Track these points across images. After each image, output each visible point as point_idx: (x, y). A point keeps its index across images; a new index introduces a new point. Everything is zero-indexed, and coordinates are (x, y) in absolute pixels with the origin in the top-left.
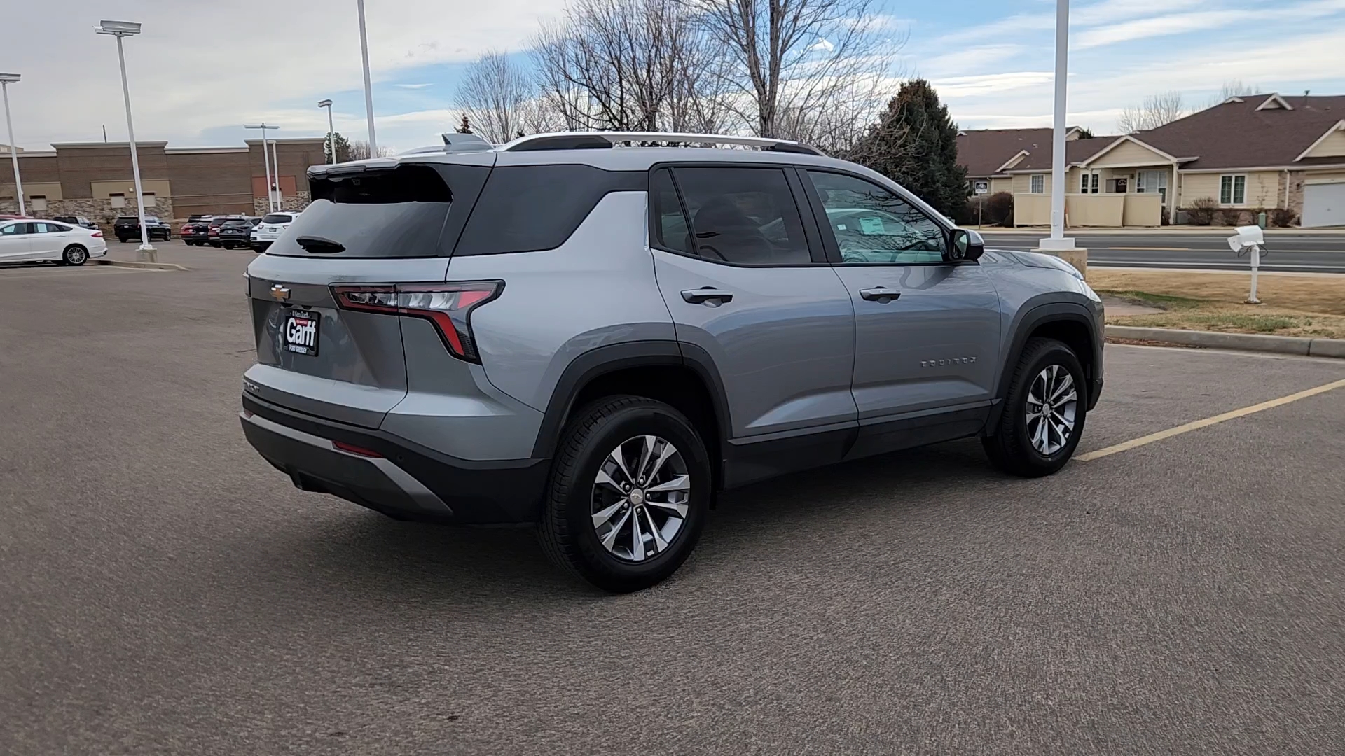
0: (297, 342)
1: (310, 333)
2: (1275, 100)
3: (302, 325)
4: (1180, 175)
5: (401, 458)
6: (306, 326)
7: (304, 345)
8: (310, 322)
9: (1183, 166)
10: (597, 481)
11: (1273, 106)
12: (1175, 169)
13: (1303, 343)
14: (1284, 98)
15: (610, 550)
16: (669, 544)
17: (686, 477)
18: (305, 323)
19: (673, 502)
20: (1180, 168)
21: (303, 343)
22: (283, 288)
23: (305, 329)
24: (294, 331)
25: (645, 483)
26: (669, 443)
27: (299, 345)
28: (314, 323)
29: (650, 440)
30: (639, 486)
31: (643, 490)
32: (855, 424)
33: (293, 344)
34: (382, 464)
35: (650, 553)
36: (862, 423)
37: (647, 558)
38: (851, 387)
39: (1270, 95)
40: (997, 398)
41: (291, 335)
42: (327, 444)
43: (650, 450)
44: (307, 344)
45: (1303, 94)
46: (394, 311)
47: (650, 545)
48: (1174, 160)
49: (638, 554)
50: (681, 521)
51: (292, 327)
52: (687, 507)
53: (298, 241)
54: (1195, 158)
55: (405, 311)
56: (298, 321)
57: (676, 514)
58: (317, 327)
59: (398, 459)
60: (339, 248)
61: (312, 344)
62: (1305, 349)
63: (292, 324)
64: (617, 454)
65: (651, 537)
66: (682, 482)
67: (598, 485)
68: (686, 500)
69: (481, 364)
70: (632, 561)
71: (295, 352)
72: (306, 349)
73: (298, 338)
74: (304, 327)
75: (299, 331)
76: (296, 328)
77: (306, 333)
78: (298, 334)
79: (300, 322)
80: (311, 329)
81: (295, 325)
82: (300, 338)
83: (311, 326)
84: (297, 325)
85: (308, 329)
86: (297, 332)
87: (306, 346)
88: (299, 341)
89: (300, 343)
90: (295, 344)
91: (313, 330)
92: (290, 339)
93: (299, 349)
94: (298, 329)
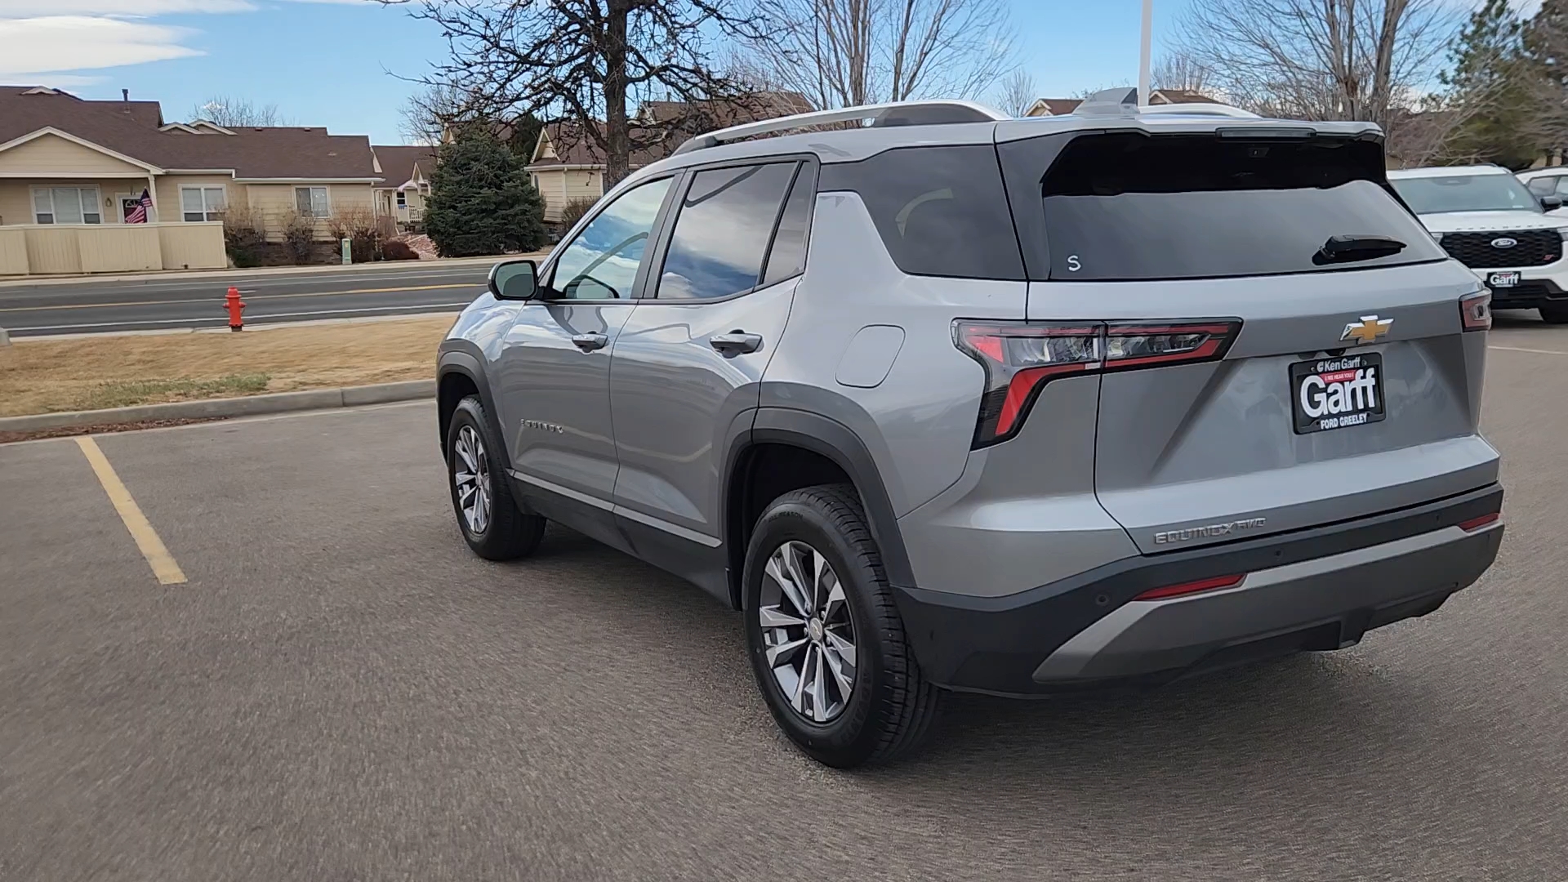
0: (1335, 411)
1: (1364, 389)
3: (1342, 382)
6: (1351, 380)
7: (1356, 411)
8: (1360, 372)
18: (1349, 375)
21: (1350, 408)
22: (1379, 319)
23: (1349, 386)
24: (1317, 397)
27: (1340, 414)
28: (1371, 371)
33: (1323, 417)
41: (1314, 405)
42: (1454, 533)
44: (1361, 406)
51: (1313, 388)
56: (1330, 378)
58: (1376, 376)
60: (1395, 247)
61: (1372, 404)
63: (1314, 385)
71: (1339, 427)
72: (1365, 416)
73: (1336, 403)
74: (1346, 384)
75: (1336, 392)
76: (1325, 390)
77: (1354, 391)
78: (1333, 398)
79: (1336, 377)
80: (1364, 383)
81: (1322, 385)
82: (1341, 403)
83: (1364, 377)
84: (1328, 385)
85: (1358, 384)
86: (1329, 396)
87: (1362, 411)
88: (1342, 408)
89: (1343, 410)
90: (1330, 416)
91: (1370, 382)
92: (1313, 413)
93: (1347, 421)
94: (1330, 390)
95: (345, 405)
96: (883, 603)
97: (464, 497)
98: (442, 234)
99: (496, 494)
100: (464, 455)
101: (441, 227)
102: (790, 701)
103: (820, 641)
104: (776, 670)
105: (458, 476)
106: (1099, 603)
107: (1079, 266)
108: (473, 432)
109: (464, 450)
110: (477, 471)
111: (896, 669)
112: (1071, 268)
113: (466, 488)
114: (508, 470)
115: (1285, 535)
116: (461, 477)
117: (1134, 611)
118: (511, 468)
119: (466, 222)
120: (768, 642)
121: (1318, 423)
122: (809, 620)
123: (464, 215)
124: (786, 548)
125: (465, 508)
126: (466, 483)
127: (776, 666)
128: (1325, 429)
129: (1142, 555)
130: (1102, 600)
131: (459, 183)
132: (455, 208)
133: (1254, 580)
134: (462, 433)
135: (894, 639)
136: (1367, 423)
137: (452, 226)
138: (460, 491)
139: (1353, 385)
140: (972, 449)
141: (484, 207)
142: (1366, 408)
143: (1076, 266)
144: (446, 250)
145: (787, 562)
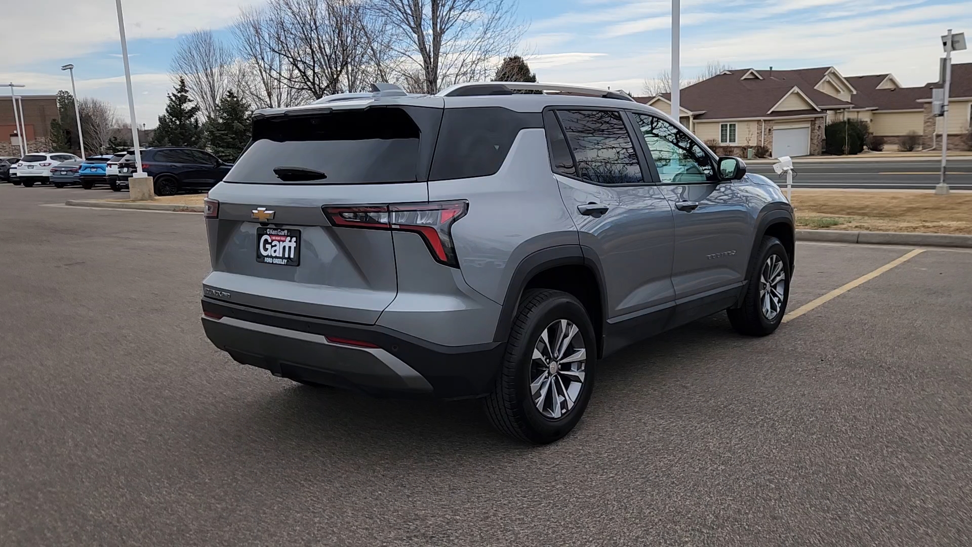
0: (274, 255)
1: (290, 248)
2: (752, 73)
3: (279, 241)
4: (694, 124)
5: (395, 348)
6: (284, 241)
7: (283, 258)
8: (289, 238)
9: (696, 117)
10: (533, 358)
11: (751, 77)
12: (691, 119)
13: (853, 235)
14: (757, 71)
15: (541, 411)
16: (574, 403)
17: (583, 350)
18: (283, 239)
19: (576, 370)
20: (694, 119)
21: (281, 255)
22: (266, 210)
23: (282, 244)
24: (268, 246)
25: (558, 357)
26: (574, 325)
27: (276, 257)
28: (294, 239)
29: (564, 322)
30: (555, 359)
31: (557, 362)
32: (672, 304)
33: (267, 256)
34: (379, 353)
35: (564, 411)
36: (679, 302)
37: (562, 415)
38: (671, 276)
39: (749, 70)
40: (745, 280)
41: (266, 250)
42: (321, 339)
43: (564, 331)
44: (287, 256)
45: (769, 69)
46: (388, 227)
47: (564, 404)
48: (690, 113)
49: (557, 413)
50: (581, 384)
51: (266, 243)
52: (584, 373)
53: (274, 171)
54: (704, 112)
55: (398, 227)
56: (274, 238)
57: (577, 379)
58: (298, 242)
59: (393, 348)
60: (323, 176)
61: (292, 256)
62: (855, 239)
63: (266, 241)
64: (545, 335)
65: (564, 399)
66: (581, 354)
67: (534, 360)
68: (583, 368)
69: (459, 267)
70: (553, 418)
71: (273, 263)
72: (286, 261)
73: (275, 251)
74: (281, 243)
75: (275, 246)
76: (270, 243)
77: (284, 247)
78: (274, 248)
79: (277, 238)
80: (290, 244)
81: (270, 241)
82: (277, 251)
83: (290, 241)
84: (272, 241)
85: (287, 244)
86: (272, 247)
87: (285, 258)
88: (277, 254)
89: (278, 255)
90: (271, 257)
91: (293, 245)
92: (264, 253)
93: (276, 261)
94: (273, 244)
128: (266, 263)
133: (225, 320)
136: (286, 265)
139: (284, 244)
142: (289, 257)
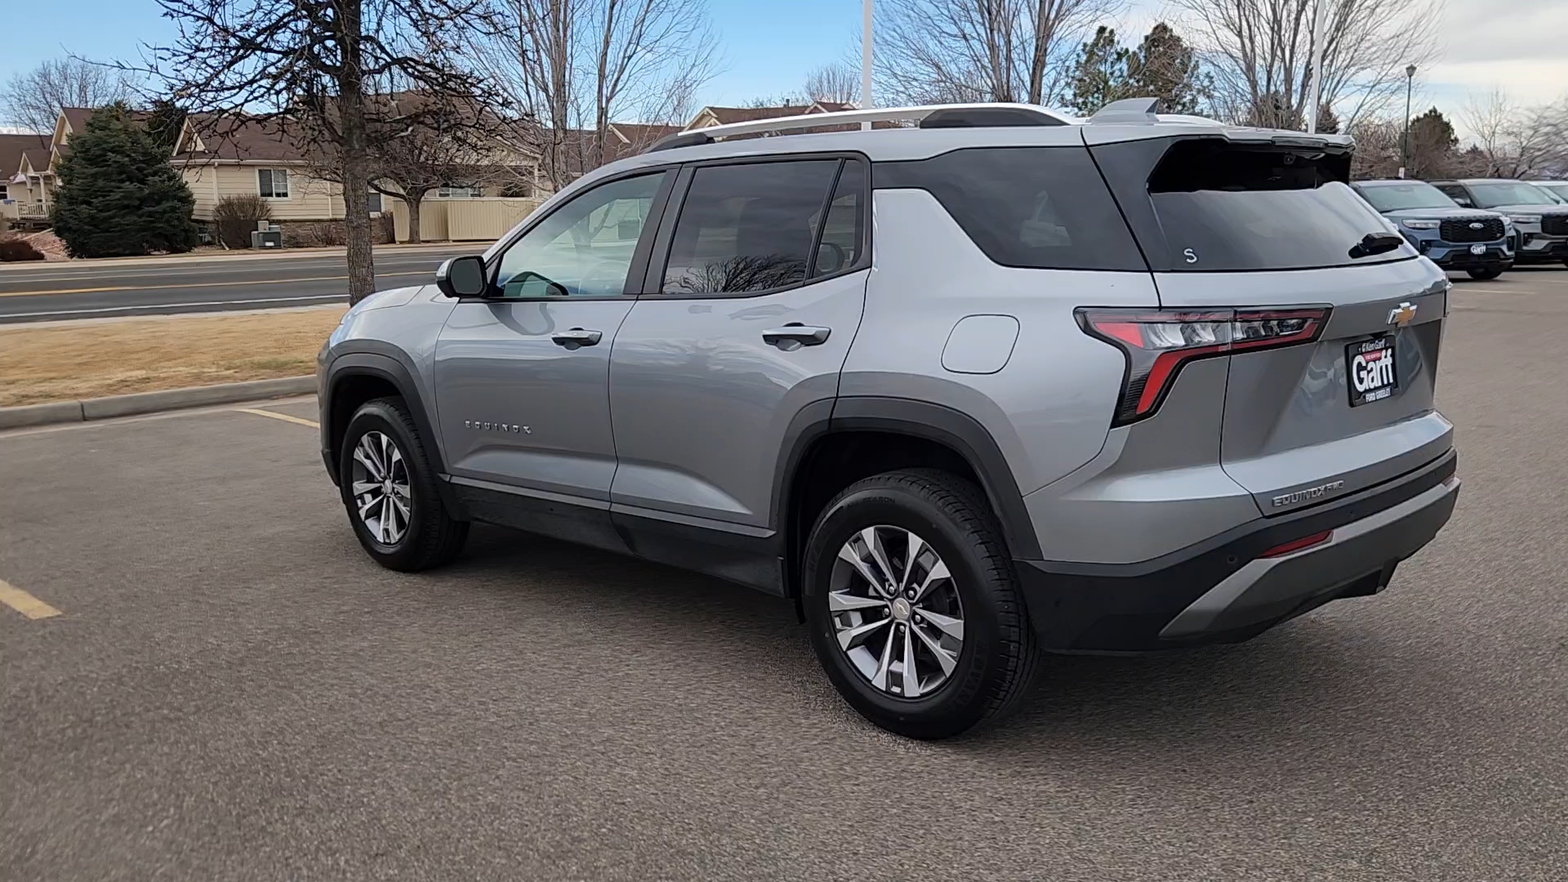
0: (1372, 386)
1: (1387, 366)
3: (1374, 361)
6: (1380, 359)
7: (1383, 386)
8: (1385, 352)
18: (1378, 355)
21: (1380, 384)
22: (1411, 305)
23: (1378, 365)
24: (1363, 374)
27: (1376, 389)
28: (1390, 351)
33: (1366, 391)
41: (1361, 381)
42: (1443, 489)
44: (1386, 382)
51: (1360, 368)
56: (1368, 357)
58: (1393, 355)
61: (1391, 381)
63: (1359, 364)
71: (1376, 400)
72: (1389, 390)
73: (1372, 379)
74: (1377, 362)
75: (1372, 370)
76: (1366, 368)
77: (1381, 369)
78: (1371, 375)
79: (1373, 356)
80: (1386, 361)
81: (1364, 364)
82: (1375, 379)
83: (1386, 357)
84: (1367, 363)
85: (1384, 362)
86: (1369, 372)
87: (1387, 386)
88: (1376, 383)
89: (1377, 385)
90: (1371, 390)
91: (1390, 361)
92: (1361, 389)
93: (1379, 395)
94: (1369, 369)
95: (85, 419)
96: (997, 577)
97: (367, 507)
98: (75, 231)
99: (419, 501)
100: (368, 463)
101: (73, 224)
102: (870, 681)
103: (908, 621)
104: (849, 653)
105: (356, 484)
106: (1229, 562)
107: (1195, 259)
108: (384, 439)
109: (368, 457)
110: (385, 479)
111: (1012, 639)
112: (1188, 260)
113: (368, 497)
114: (441, 475)
115: (1354, 496)
116: (359, 487)
117: (1259, 567)
118: (444, 472)
119: (105, 219)
120: (838, 625)
121: (1364, 397)
122: (892, 601)
123: (101, 211)
124: (869, 534)
125: (367, 517)
126: (367, 492)
127: (849, 648)
128: (1368, 403)
129: (1264, 517)
130: (1231, 560)
131: (95, 176)
132: (89, 204)
133: (1340, 535)
134: (365, 439)
135: (1010, 610)
136: (1391, 396)
137: (86, 224)
138: (359, 502)
139: (1381, 363)
140: (1112, 426)
141: (126, 202)
142: (1389, 384)
143: (1192, 258)
144: (78, 249)
145: (871, 546)
